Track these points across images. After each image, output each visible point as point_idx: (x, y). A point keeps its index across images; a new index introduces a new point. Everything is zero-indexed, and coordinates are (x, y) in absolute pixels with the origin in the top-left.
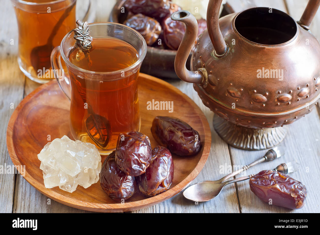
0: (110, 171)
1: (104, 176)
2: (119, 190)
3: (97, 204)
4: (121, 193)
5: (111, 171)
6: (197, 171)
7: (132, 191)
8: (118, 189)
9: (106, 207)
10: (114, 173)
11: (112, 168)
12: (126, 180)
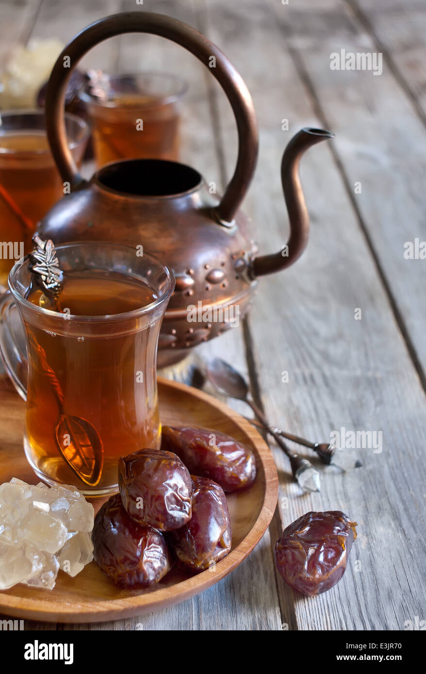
0: (115, 530)
1: (102, 542)
2: (138, 566)
3: (102, 603)
4: (143, 570)
5: (118, 529)
6: (269, 511)
7: (163, 564)
8: (137, 563)
9: (121, 605)
10: (124, 533)
11: (117, 524)
12: (150, 544)
